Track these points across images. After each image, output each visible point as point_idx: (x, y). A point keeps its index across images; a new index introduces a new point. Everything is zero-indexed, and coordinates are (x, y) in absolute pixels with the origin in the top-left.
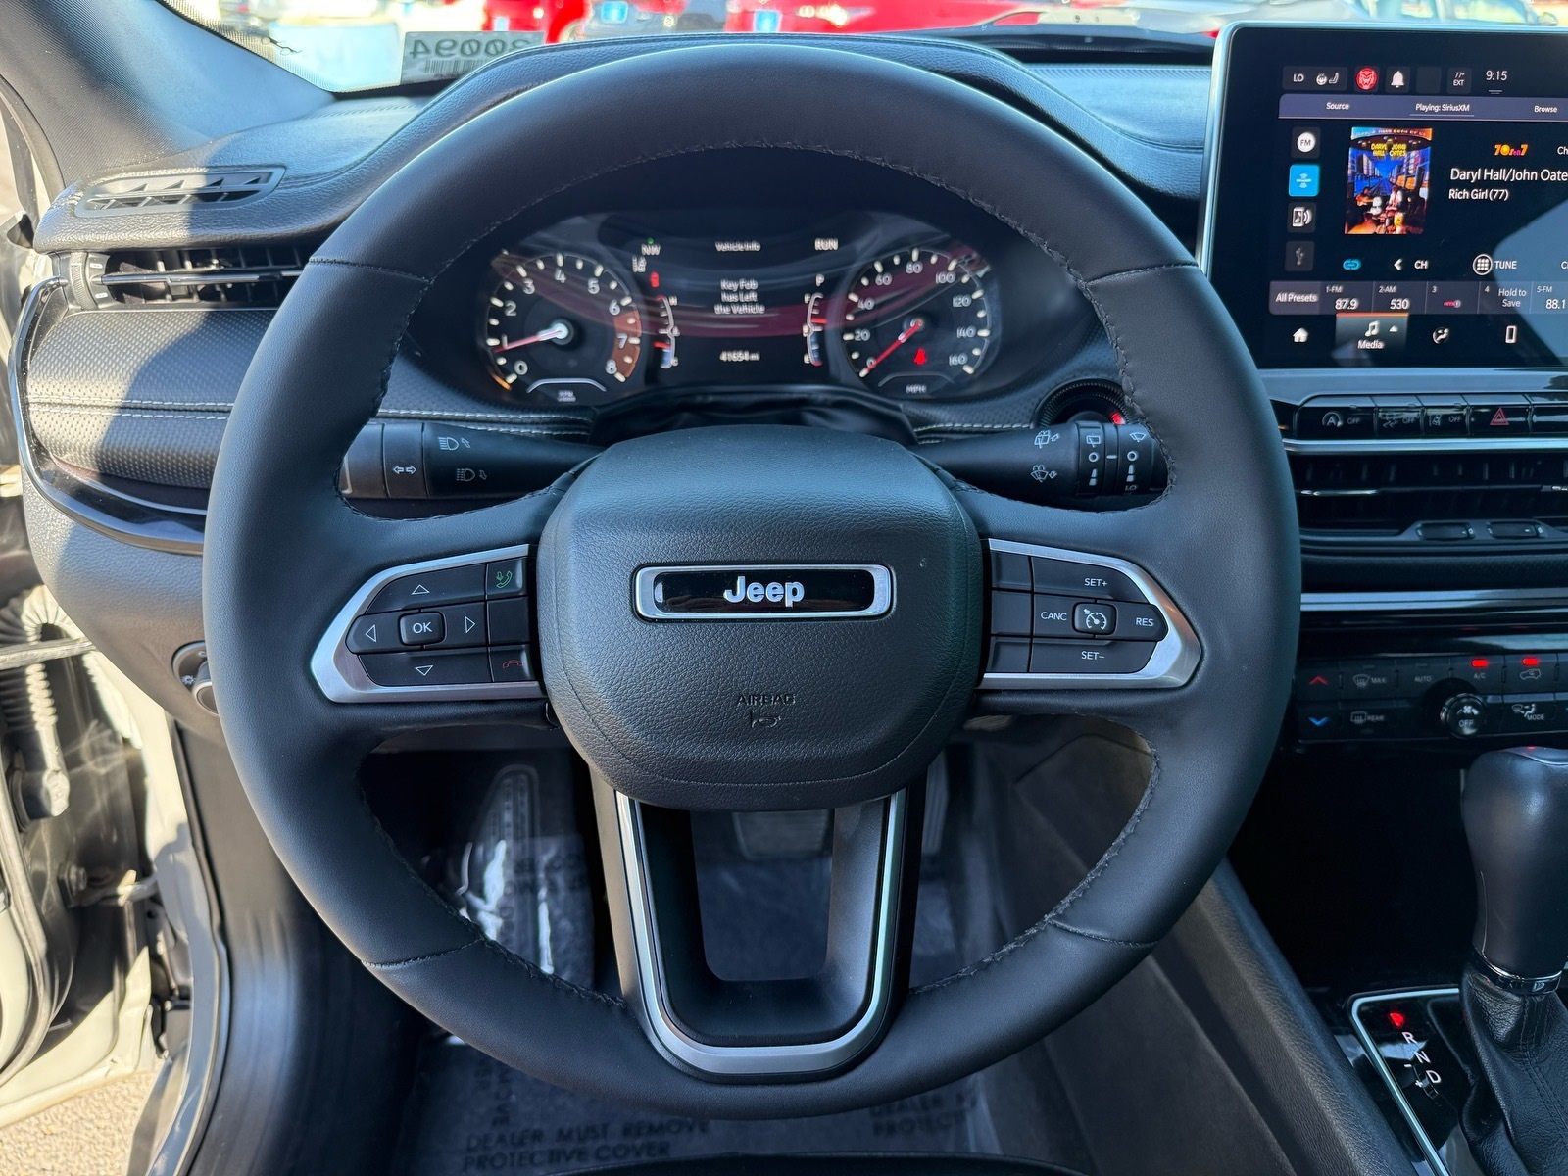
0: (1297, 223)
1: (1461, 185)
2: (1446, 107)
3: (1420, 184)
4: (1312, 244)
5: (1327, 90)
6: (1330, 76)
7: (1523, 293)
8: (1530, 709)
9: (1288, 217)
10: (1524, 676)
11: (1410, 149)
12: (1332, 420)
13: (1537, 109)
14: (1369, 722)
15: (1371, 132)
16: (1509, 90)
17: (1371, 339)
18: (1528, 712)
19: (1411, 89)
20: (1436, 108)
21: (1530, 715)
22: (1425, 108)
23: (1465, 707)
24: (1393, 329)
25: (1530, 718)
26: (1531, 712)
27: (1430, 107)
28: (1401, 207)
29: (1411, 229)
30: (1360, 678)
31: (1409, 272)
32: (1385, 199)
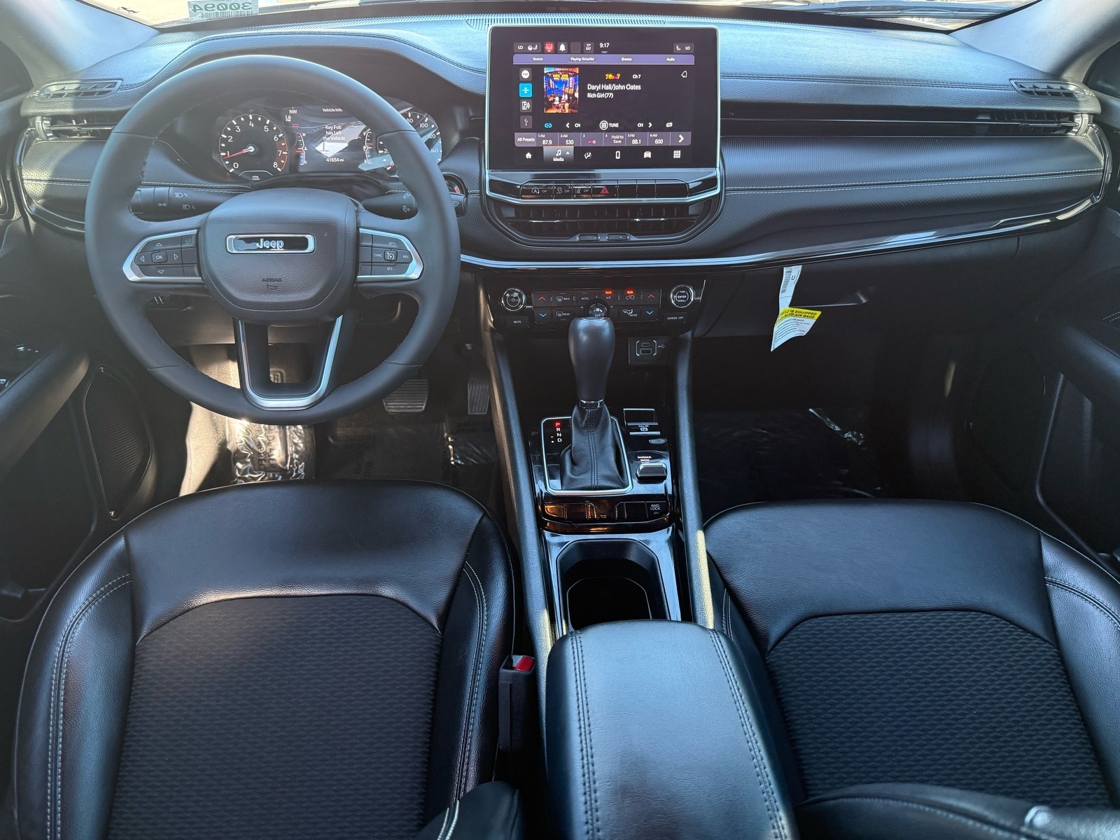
0: (524, 108)
1: (592, 92)
2: (583, 59)
3: (575, 91)
4: (531, 117)
5: (533, 52)
6: (534, 46)
7: (622, 137)
9: (520, 106)
10: (627, 298)
11: (569, 76)
12: (535, 191)
13: (623, 59)
14: (565, 316)
15: (553, 70)
16: (611, 51)
17: (559, 157)
18: (630, 313)
19: (568, 51)
20: (580, 60)
22: (575, 59)
23: (597, 309)
24: (568, 153)
25: (631, 316)
27: (577, 59)
28: (568, 101)
29: (572, 110)
30: (559, 298)
31: (572, 129)
32: (560, 98)
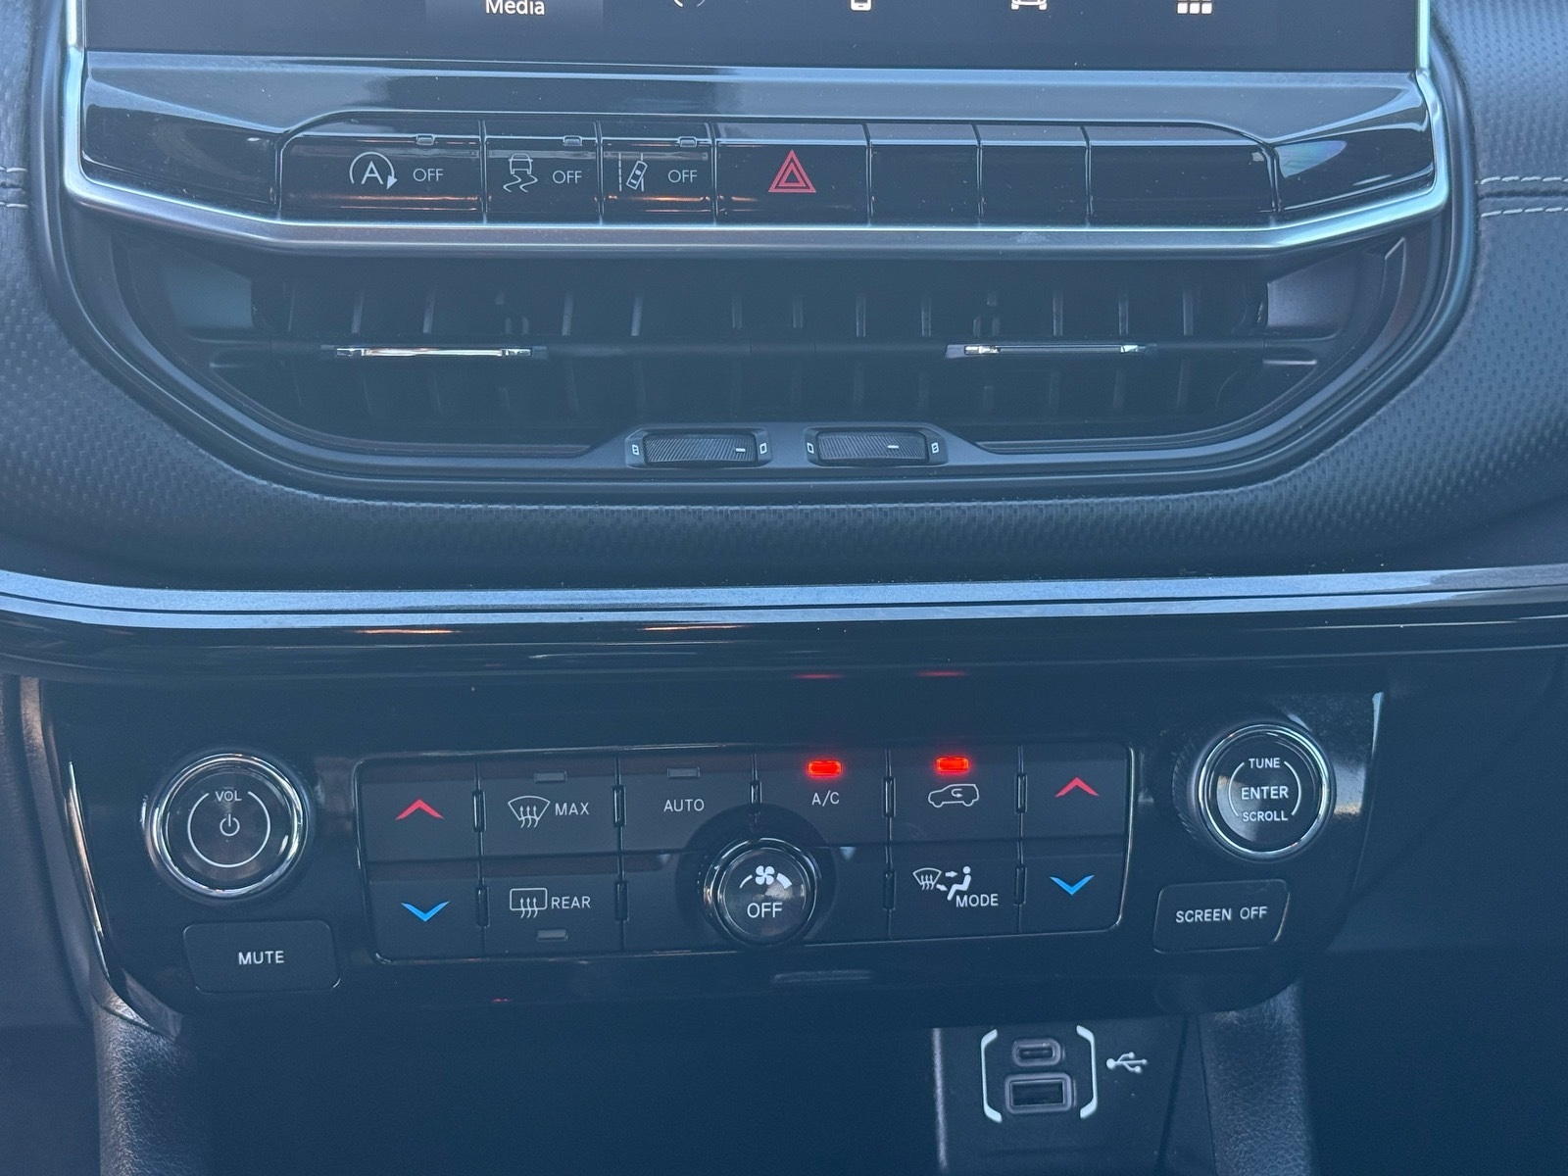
8: (960, 880)
10: (937, 799)
12: (372, 172)
14: (558, 911)
18: (955, 887)
21: (958, 892)
23: (759, 870)
25: (961, 903)
26: (964, 887)
30: (525, 803)
